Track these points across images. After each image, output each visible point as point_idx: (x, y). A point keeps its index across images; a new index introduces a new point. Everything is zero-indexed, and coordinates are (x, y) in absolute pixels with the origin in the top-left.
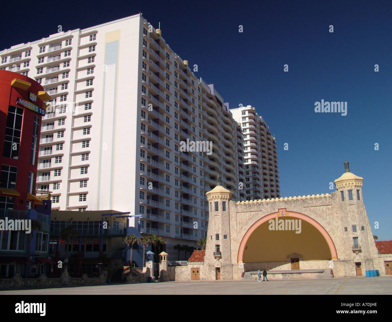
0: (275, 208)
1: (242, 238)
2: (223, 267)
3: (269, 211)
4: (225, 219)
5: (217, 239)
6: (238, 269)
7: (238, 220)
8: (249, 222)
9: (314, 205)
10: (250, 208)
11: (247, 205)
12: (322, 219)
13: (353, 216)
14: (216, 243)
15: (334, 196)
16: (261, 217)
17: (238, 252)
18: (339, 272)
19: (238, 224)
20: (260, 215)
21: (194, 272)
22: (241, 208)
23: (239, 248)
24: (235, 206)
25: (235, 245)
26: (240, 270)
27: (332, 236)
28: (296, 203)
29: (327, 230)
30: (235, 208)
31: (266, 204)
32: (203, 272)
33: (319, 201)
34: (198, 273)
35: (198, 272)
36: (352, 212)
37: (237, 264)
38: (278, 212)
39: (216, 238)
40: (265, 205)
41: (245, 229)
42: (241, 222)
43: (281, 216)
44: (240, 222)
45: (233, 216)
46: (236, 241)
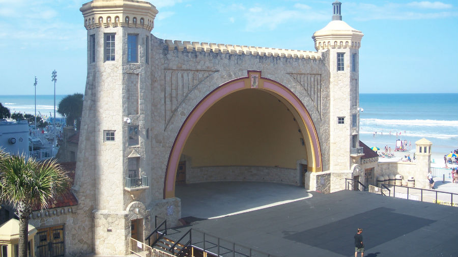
0: (243, 68)
1: (177, 134)
3: (232, 72)
7: (168, 89)
8: (192, 96)
15: (325, 59)
16: (215, 87)
17: (165, 170)
19: (168, 100)
20: (214, 81)
21: (44, 238)
22: (176, 58)
23: (167, 159)
24: (161, 51)
25: (159, 152)
27: (318, 131)
28: (277, 63)
29: (314, 119)
30: (162, 56)
31: (228, 57)
34: (58, 240)
35: (58, 236)
36: (353, 92)
38: (248, 78)
40: (226, 58)
41: (183, 114)
42: (174, 95)
43: (252, 87)
44: (171, 94)
45: (156, 76)
46: (162, 142)
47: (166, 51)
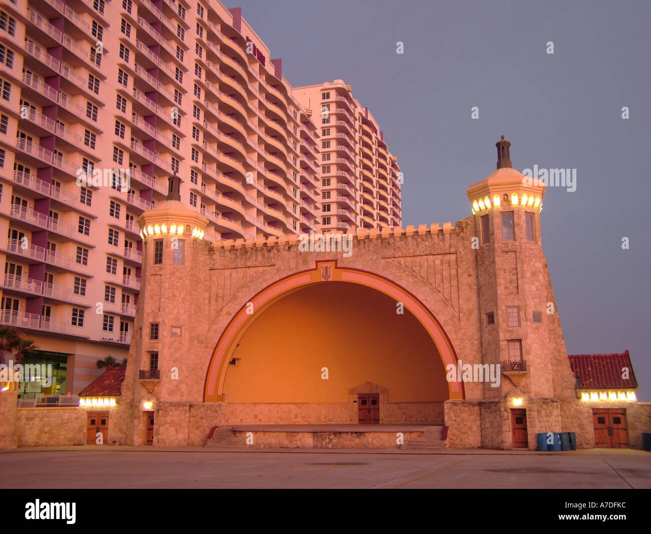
0: (310, 259)
1: (220, 335)
2: (160, 412)
3: (293, 265)
4: (178, 284)
5: (152, 338)
6: (202, 418)
7: (214, 289)
8: (240, 295)
9: (411, 251)
10: (244, 257)
11: (237, 250)
12: (428, 289)
13: (511, 282)
14: (150, 348)
15: (465, 230)
16: (270, 283)
17: (206, 372)
18: (466, 433)
19: (213, 300)
20: (268, 277)
21: (93, 422)
22: (223, 258)
23: (209, 361)
24: (207, 253)
25: (201, 353)
26: (209, 419)
27: (452, 336)
28: (364, 247)
29: (442, 319)
30: (208, 257)
31: (287, 248)
32: (116, 424)
33: (425, 241)
34: (103, 426)
35: (104, 422)
36: (507, 271)
37: (203, 404)
38: (316, 269)
39: (152, 333)
40: (284, 249)
41: (228, 313)
42: (220, 295)
43: (323, 280)
44: (217, 294)
45: (200, 277)
46: (205, 342)
47: (212, 252)
